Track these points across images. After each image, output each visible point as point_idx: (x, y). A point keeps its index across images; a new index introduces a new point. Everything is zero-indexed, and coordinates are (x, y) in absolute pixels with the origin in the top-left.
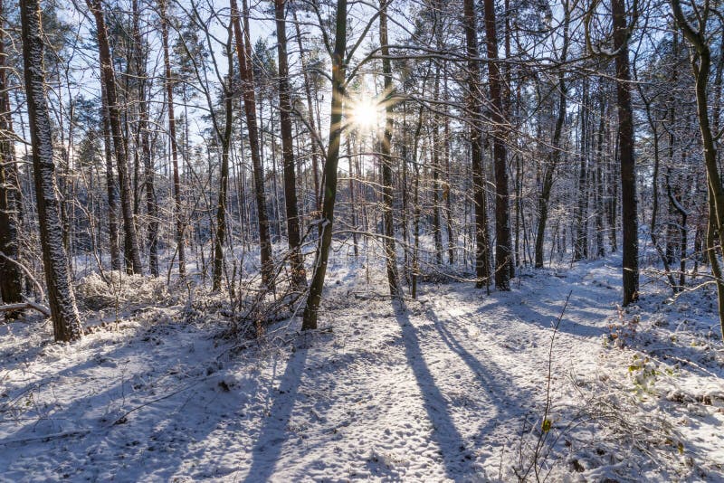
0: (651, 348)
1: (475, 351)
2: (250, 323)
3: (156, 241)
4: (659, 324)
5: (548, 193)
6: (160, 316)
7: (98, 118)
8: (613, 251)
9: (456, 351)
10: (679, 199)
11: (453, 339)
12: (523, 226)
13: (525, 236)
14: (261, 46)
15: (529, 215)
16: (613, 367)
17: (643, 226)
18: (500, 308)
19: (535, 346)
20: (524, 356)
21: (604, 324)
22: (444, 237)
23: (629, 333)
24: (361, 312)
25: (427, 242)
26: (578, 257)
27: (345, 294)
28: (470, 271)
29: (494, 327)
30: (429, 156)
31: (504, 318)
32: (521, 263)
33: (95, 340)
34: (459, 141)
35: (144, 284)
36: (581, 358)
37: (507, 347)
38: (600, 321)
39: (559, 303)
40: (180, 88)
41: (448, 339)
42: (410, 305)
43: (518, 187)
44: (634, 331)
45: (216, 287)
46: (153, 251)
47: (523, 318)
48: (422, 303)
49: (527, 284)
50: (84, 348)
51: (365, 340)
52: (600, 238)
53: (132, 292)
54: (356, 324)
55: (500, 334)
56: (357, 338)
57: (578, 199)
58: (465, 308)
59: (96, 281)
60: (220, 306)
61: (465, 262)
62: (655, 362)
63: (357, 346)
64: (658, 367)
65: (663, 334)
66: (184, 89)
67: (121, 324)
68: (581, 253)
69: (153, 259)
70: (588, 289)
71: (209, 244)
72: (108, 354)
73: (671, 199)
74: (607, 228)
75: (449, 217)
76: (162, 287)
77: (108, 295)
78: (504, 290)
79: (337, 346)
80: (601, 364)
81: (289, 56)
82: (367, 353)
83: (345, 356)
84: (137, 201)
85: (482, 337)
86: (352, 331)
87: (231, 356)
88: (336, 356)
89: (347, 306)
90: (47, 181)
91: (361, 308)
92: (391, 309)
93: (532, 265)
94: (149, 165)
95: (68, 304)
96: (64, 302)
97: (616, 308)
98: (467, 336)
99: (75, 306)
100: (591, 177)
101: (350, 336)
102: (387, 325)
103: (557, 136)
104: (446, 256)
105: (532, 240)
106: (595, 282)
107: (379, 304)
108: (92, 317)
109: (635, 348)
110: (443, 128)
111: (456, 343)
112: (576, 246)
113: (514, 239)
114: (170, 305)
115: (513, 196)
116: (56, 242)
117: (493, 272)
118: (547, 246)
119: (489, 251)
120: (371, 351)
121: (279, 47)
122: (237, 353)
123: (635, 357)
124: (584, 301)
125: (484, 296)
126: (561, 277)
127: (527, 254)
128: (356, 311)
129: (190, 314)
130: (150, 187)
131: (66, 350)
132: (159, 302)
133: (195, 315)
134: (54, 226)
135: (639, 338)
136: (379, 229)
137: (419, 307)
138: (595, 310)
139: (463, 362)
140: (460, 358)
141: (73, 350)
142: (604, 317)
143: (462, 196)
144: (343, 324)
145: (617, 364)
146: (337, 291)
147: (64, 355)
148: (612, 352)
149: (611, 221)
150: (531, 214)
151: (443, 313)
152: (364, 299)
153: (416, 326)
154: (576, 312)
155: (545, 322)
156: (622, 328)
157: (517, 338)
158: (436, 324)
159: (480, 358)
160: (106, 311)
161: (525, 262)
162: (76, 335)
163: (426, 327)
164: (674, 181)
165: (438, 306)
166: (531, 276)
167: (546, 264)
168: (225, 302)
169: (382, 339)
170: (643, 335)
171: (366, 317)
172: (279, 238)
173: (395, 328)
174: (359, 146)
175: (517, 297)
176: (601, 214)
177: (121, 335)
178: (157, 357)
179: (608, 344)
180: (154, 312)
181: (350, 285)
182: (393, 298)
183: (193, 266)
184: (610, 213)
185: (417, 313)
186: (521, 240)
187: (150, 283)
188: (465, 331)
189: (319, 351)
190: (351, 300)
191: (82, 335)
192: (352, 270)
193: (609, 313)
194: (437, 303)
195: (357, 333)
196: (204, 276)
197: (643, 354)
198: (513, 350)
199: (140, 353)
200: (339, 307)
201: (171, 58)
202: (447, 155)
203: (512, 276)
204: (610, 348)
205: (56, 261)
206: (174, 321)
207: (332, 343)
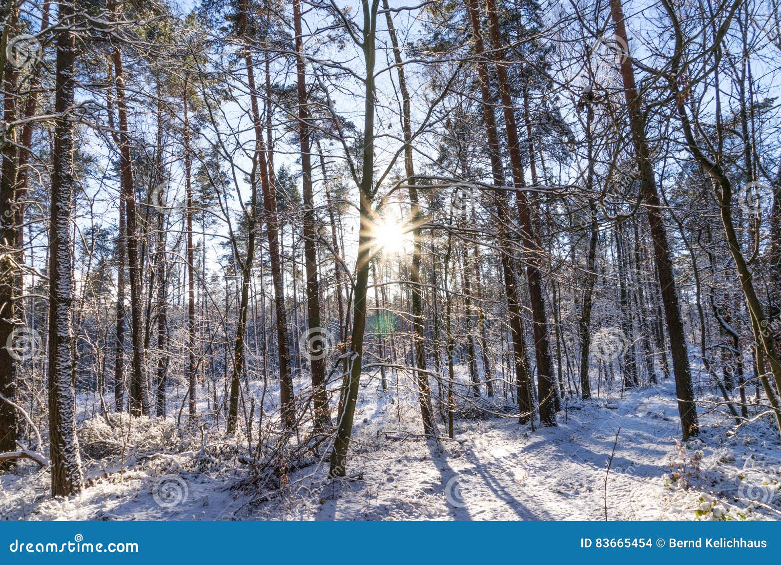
0: (718, 489)
1: (523, 498)
2: (273, 471)
3: (165, 378)
4: (724, 460)
5: (588, 315)
6: (169, 464)
7: (111, 246)
8: (666, 377)
9: (502, 499)
10: (728, 320)
11: (498, 484)
12: (565, 352)
13: (568, 363)
14: (283, 173)
15: (571, 340)
16: (679, 512)
17: (693, 350)
18: (547, 446)
19: (591, 491)
20: (579, 502)
21: (664, 462)
22: (480, 367)
23: (692, 472)
24: (393, 456)
25: (462, 372)
26: (628, 385)
27: (374, 434)
28: (511, 405)
29: (543, 469)
30: (459, 279)
31: (552, 458)
32: (567, 394)
33: (97, 495)
34: (490, 262)
35: (152, 427)
36: (643, 503)
37: (559, 492)
38: (659, 459)
39: (612, 439)
40: (199, 215)
41: (493, 484)
42: (449, 446)
43: (556, 310)
44: (698, 469)
45: (231, 429)
46: (161, 388)
47: (574, 458)
48: (461, 443)
49: (575, 417)
50: (84, 504)
51: (400, 488)
52: (649, 364)
53: (138, 437)
54: (390, 470)
55: (549, 477)
56: (389, 486)
57: (621, 321)
58: (509, 447)
59: (99, 424)
60: (237, 452)
61: (505, 395)
62: (725, 505)
63: (391, 496)
64: (728, 510)
65: (731, 472)
66: (203, 216)
67: (125, 475)
68: (632, 380)
69: (161, 397)
70: (643, 421)
71: (223, 380)
72: (112, 511)
73: (719, 320)
74: (656, 352)
75: (485, 346)
76: (172, 430)
77: (111, 441)
78: (550, 426)
79: (369, 496)
80: (666, 510)
81: (313, 185)
82: (403, 504)
83: (378, 508)
84: (148, 334)
85: (531, 481)
86: (385, 477)
87: (250, 511)
88: (368, 507)
89: (378, 448)
90: (62, 317)
91: (393, 450)
92: (427, 451)
93: (578, 396)
94: (163, 294)
95: (70, 452)
96: (67, 450)
97: (674, 443)
98: (513, 480)
99: (78, 455)
100: (632, 297)
101: (383, 484)
102: (424, 470)
103: (592, 256)
104: (483, 388)
105: (576, 368)
106: (649, 413)
107: (413, 445)
108: (93, 466)
109: (700, 490)
110: (473, 250)
111: (502, 488)
112: (625, 372)
113: (556, 366)
114: (180, 452)
115: (551, 320)
116: (65, 382)
117: (537, 405)
118: (593, 374)
119: (531, 382)
120: (407, 500)
121: (304, 175)
122: (256, 507)
123: (701, 499)
124: (639, 435)
125: (528, 433)
126: (612, 408)
127: (572, 383)
128: (388, 453)
129: (203, 462)
130: (162, 318)
131: (64, 506)
132: (168, 448)
133: (208, 462)
134: (65, 364)
135: (703, 478)
136: (409, 359)
137: (458, 448)
138: (653, 446)
139: (511, 511)
140: (507, 507)
141: (72, 506)
142: (664, 453)
143: (496, 321)
144: (375, 470)
145: (683, 508)
146: (366, 431)
147: (61, 512)
148: (676, 494)
149: (660, 344)
150: (571, 339)
151: (485, 454)
152: (396, 440)
153: (456, 470)
154: (632, 448)
155: (599, 462)
156: (684, 466)
157: (569, 481)
158: (478, 466)
159: (530, 506)
160: (109, 460)
161: (571, 392)
162: (76, 488)
163: (466, 472)
164: (720, 300)
165: (479, 446)
166: (579, 409)
167: (594, 394)
168: (241, 447)
169: (419, 486)
170: (708, 474)
171: (400, 461)
172: (299, 371)
173: (433, 473)
174: (384, 270)
175: (566, 433)
176: (648, 337)
177: (126, 488)
178: (167, 513)
179: (671, 486)
180: (163, 460)
181: (379, 424)
182: (428, 438)
183: (204, 405)
184: (658, 335)
185: (456, 455)
186: (564, 368)
187: (159, 427)
188: (511, 475)
189: (349, 502)
190: (382, 441)
191: (83, 488)
192: (380, 406)
193: (668, 448)
194: (477, 442)
195: (390, 480)
196: (216, 416)
197: (709, 496)
198: (566, 496)
199: (147, 509)
200: (369, 449)
201: (192, 186)
202: (478, 279)
203: (558, 409)
204: (673, 490)
205: (63, 404)
206: (185, 470)
207: (363, 492)
